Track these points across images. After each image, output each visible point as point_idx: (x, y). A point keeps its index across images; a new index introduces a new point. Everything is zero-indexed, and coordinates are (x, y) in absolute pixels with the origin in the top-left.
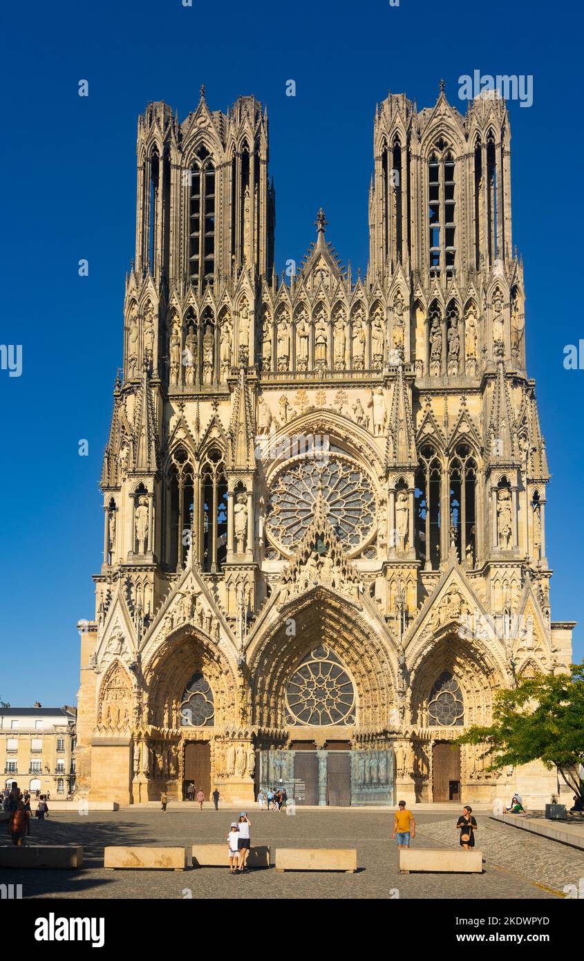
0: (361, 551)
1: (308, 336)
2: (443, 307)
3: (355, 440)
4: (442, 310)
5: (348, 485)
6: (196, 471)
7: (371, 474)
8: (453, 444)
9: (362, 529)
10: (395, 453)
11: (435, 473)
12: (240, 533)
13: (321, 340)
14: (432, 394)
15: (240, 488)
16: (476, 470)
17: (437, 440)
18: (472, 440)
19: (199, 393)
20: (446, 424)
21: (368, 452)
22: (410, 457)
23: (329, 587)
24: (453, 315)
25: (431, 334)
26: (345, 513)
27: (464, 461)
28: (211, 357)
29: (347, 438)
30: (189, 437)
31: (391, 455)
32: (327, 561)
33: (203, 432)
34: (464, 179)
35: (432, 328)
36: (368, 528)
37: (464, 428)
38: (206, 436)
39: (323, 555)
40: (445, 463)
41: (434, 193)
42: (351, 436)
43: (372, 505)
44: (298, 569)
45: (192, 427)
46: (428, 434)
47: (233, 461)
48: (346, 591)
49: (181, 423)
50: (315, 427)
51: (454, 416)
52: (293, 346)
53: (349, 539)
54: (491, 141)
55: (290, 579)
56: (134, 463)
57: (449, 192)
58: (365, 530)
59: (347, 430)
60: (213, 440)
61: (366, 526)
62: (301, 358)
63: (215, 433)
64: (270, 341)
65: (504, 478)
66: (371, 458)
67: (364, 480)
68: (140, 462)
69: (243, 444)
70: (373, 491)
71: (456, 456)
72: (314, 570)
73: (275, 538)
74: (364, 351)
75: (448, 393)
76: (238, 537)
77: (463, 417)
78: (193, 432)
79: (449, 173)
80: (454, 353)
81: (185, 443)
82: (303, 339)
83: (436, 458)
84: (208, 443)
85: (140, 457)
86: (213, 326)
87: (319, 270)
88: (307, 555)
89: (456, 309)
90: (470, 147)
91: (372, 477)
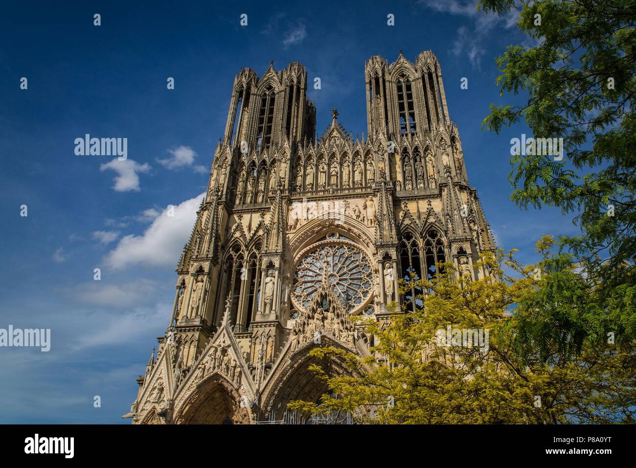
0: (362, 309)
1: (326, 172)
2: (410, 151)
3: (355, 230)
4: (410, 153)
5: (352, 262)
6: (245, 258)
7: (368, 253)
8: (425, 230)
9: (363, 293)
10: (380, 235)
11: (415, 250)
12: (268, 298)
13: (334, 173)
14: (408, 200)
15: (271, 265)
16: (443, 247)
17: (413, 228)
18: (438, 227)
19: (253, 208)
20: (419, 218)
21: (365, 237)
22: (392, 237)
23: (331, 336)
24: (418, 155)
25: (404, 166)
26: (350, 281)
27: (434, 241)
28: (263, 187)
29: (350, 230)
30: (243, 235)
31: (378, 237)
32: (330, 315)
33: (253, 232)
34: (417, 89)
35: (405, 163)
36: (367, 292)
37: (432, 220)
38: (254, 235)
39: (327, 311)
40: (421, 243)
41: (400, 97)
42: (352, 228)
43: (369, 275)
44: (306, 322)
45: (246, 230)
46: (407, 224)
47: (266, 247)
48: (345, 339)
49: (239, 227)
50: (327, 223)
51: (424, 213)
52: (316, 177)
53: (353, 300)
54: (429, 71)
55: (300, 331)
56: (198, 252)
57: (410, 96)
58: (365, 293)
59: (350, 224)
60: (259, 237)
61: (365, 290)
62: (321, 184)
63: (261, 232)
64: (301, 176)
65: (461, 249)
66: (366, 241)
67: (364, 258)
68: (202, 251)
69: (275, 235)
70: (370, 265)
71: (428, 238)
72: (320, 323)
73: (297, 302)
74: (362, 178)
75: (418, 199)
76: (267, 301)
77: (430, 212)
78: (246, 233)
79: (409, 88)
80: (420, 176)
81: (240, 240)
82: (322, 174)
83: (414, 240)
84: (256, 239)
85: (203, 248)
86: (266, 170)
87: (333, 137)
88: (314, 311)
89: (419, 152)
90: (418, 75)
91: (369, 255)
